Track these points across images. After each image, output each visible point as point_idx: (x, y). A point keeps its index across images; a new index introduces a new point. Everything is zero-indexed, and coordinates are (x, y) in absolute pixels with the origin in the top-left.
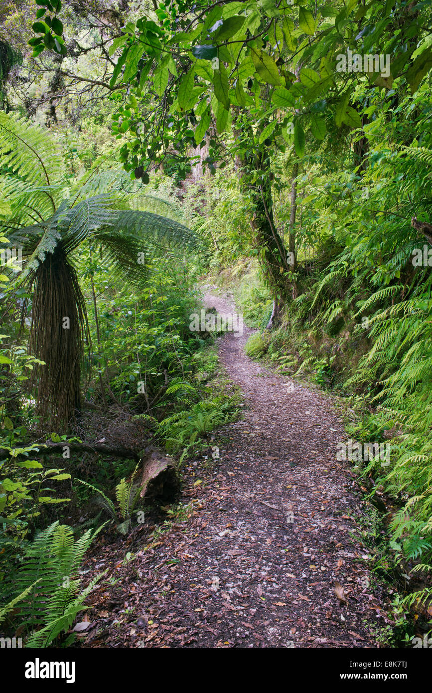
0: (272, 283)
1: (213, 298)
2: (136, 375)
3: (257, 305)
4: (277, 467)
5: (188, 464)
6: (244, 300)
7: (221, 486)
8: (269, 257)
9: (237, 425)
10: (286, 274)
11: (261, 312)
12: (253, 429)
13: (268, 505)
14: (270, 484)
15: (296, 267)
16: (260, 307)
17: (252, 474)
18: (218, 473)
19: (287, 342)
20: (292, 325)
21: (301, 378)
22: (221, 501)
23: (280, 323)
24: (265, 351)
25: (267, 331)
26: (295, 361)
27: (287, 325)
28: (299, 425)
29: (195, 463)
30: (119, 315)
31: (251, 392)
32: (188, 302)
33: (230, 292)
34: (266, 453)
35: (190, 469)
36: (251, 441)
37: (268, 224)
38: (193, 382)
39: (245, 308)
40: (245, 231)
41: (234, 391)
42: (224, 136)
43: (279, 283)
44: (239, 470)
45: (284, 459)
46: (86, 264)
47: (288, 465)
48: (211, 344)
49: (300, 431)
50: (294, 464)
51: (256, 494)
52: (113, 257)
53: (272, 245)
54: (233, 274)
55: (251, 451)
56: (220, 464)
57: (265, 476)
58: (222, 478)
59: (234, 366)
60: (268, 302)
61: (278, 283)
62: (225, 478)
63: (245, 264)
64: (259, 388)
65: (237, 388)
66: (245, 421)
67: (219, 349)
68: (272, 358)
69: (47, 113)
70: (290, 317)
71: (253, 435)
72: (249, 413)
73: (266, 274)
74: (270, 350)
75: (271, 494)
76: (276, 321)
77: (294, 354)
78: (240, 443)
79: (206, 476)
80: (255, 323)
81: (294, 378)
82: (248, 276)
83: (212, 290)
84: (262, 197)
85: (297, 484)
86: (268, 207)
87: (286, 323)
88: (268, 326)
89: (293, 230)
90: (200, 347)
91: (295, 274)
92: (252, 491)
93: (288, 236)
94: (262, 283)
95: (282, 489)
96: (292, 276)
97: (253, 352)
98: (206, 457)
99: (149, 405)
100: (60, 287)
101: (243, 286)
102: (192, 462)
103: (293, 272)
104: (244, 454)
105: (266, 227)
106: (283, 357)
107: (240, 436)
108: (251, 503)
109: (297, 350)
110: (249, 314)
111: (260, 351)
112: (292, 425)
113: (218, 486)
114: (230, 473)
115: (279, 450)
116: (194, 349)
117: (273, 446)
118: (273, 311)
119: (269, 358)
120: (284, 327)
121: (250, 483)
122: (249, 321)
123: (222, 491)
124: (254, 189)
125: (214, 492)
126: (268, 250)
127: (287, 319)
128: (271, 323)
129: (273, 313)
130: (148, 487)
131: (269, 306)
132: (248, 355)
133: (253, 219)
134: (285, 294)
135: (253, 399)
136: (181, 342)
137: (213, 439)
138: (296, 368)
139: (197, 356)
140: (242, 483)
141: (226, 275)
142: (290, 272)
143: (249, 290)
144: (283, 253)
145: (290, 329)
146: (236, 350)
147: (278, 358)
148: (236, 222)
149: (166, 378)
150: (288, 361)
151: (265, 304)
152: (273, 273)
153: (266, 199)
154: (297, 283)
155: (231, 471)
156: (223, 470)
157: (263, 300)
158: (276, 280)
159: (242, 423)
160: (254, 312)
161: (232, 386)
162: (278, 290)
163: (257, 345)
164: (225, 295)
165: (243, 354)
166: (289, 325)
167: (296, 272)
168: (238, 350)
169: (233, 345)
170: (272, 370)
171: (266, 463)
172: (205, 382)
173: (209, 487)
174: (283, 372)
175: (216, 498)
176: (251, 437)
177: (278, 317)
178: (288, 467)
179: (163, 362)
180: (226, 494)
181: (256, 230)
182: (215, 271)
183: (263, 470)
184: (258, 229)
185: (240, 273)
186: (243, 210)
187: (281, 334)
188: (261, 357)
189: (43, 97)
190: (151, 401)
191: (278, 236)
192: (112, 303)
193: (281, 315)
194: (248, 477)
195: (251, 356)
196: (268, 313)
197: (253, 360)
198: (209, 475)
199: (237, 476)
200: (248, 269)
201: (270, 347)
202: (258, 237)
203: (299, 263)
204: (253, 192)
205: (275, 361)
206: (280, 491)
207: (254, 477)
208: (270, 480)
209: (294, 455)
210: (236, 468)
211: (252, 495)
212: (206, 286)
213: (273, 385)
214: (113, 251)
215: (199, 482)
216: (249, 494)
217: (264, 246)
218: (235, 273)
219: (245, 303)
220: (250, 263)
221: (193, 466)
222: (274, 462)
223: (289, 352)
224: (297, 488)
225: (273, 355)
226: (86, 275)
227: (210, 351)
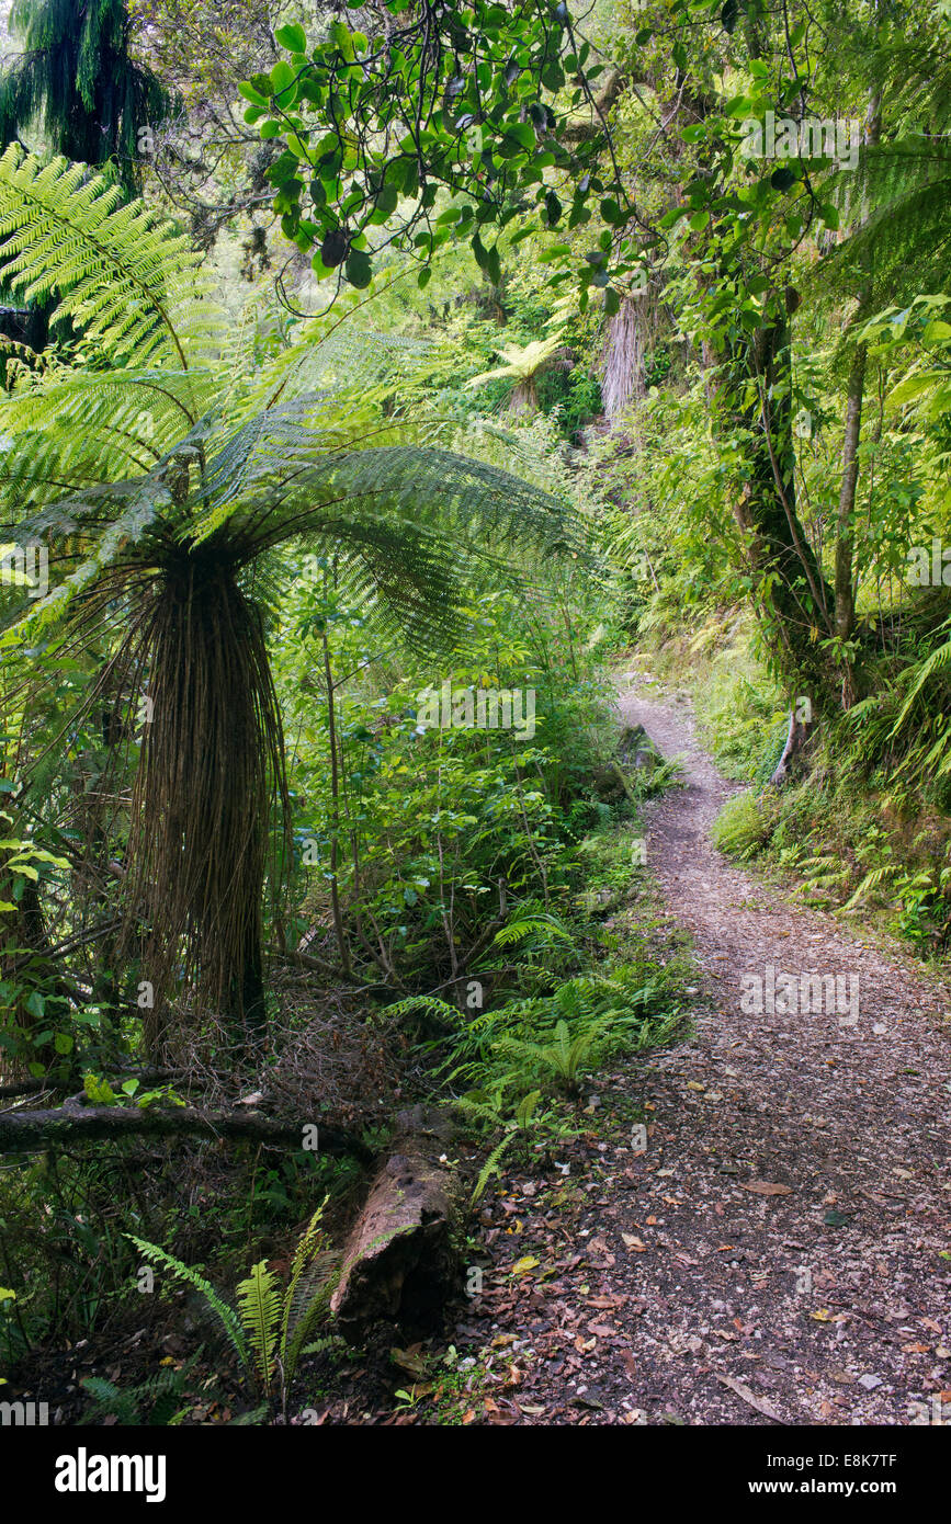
0: (789, 668)
1: (642, 704)
2: (422, 891)
3: (749, 724)
4: (784, 1225)
5: (508, 1187)
6: (716, 712)
7: (595, 1288)
8: (783, 600)
9: (668, 1060)
10: (825, 644)
11: (757, 742)
12: (719, 1076)
13: (747, 1395)
14: (759, 1297)
15: (853, 629)
16: (756, 728)
17: (702, 1249)
18: (594, 1234)
19: (824, 822)
20: (838, 777)
21: (860, 919)
22: (587, 1357)
23: (806, 771)
24: (764, 841)
25: (772, 789)
26: (844, 874)
27: (825, 778)
28: (856, 1068)
29: (529, 1188)
30: (394, 733)
31: (721, 954)
32: (575, 710)
33: (685, 691)
34: (753, 1167)
35: (509, 1207)
36: (708, 1118)
37: (782, 515)
38: (571, 914)
39: (720, 730)
40: (722, 534)
41: (674, 945)
42: (674, 293)
43: (807, 666)
44: (661, 1227)
45: (808, 1193)
46: (310, 604)
47: (819, 1219)
48: (628, 817)
49: (859, 1091)
50: (840, 1219)
51: (708, 1339)
52: (368, 582)
53: (790, 568)
54: (694, 649)
55: (706, 1156)
56: (603, 1201)
57: (743, 1260)
58: (603, 1257)
59: (682, 878)
60: (777, 717)
61: (803, 667)
62: (611, 1259)
63: (724, 625)
64: (742, 943)
65: (684, 939)
66: (695, 1047)
67: (646, 831)
68: (782, 860)
69: (246, 247)
70: (834, 756)
71: (714, 1096)
72: (708, 1020)
73: (774, 645)
74: (777, 839)
75: (758, 1346)
76: (796, 764)
77: (841, 855)
78: (672, 1126)
79: (554, 1243)
80: (742, 767)
81: (841, 918)
82: (729, 654)
83: (639, 684)
84: (767, 446)
85: (848, 1306)
86: (782, 473)
87: (822, 773)
88: (775, 777)
89: (847, 530)
90: (598, 822)
91: (850, 644)
92: (694, 1322)
93: (833, 549)
94: (762, 669)
95: (797, 1323)
96: (842, 649)
97: (732, 841)
98: (565, 1169)
99: (455, 964)
100: (211, 649)
101: (716, 676)
102: (522, 1181)
103: (844, 641)
104: (681, 1168)
105: (776, 522)
106: (812, 860)
107: (676, 1099)
108: (687, 1381)
109: (850, 844)
110: (727, 746)
111: (753, 840)
112: (832, 1067)
113: (585, 1290)
114: (631, 1240)
115: (793, 1157)
116: (584, 827)
117: (774, 1143)
118: (789, 739)
119: (775, 861)
120: (817, 781)
121: (691, 1288)
122: (728, 762)
123: (594, 1312)
124: (747, 427)
125: (570, 1313)
126: (780, 582)
127: (826, 761)
128: (781, 769)
129: (788, 745)
130: (352, 1283)
131: (777, 728)
132: (720, 848)
133: (741, 500)
134: (822, 697)
135: (725, 975)
136: (548, 808)
137: (594, 1101)
138: (845, 893)
139: (588, 845)
140: (666, 1287)
141: (677, 651)
142: (837, 639)
143: (730, 687)
144: (819, 593)
145: (833, 788)
146: (691, 835)
147: (797, 861)
148: (699, 510)
149: (502, 901)
150: (823, 872)
151: (768, 722)
152: (792, 642)
153: (778, 452)
154: (854, 667)
155: (635, 1231)
156: (610, 1223)
157: (765, 711)
158: (799, 660)
159: (686, 1051)
160: (740, 741)
161: (670, 932)
162: (804, 686)
163: (744, 826)
164: (672, 699)
165: (707, 845)
166: (830, 776)
167: (854, 640)
168: (695, 834)
169: (684, 821)
170: (780, 893)
171: (747, 1207)
172: (601, 916)
173: (558, 1287)
174: (809, 901)
175: (571, 1344)
176: (710, 1102)
177: (801, 755)
178: (817, 1229)
179: (501, 857)
180: (605, 1331)
181: (749, 530)
182: (652, 642)
183: (736, 1237)
184: (756, 527)
185: (710, 646)
186: (718, 476)
187: (809, 799)
188: (753, 856)
189: (232, 202)
190: (463, 956)
191: (806, 548)
192: (380, 703)
193: (808, 750)
194: (688, 1260)
195: (728, 852)
196: (776, 743)
197: (732, 862)
198: (563, 1238)
199: (652, 1252)
200: (730, 636)
201: (778, 831)
202: (755, 549)
203: (861, 618)
204: (745, 434)
205: (788, 869)
206: (789, 1332)
207: (706, 1265)
208: (760, 1277)
209: (841, 1183)
210: (651, 1220)
211: (695, 1343)
212: (629, 676)
213: (783, 937)
214: (371, 567)
215: (528, 1262)
216: (683, 1336)
217: (770, 570)
218: (698, 645)
219: (720, 717)
220: (735, 622)
221: (521, 1194)
222: (776, 1202)
223: (828, 847)
224: (846, 1326)
225: (784, 853)
226: (307, 628)
227: (623, 835)
